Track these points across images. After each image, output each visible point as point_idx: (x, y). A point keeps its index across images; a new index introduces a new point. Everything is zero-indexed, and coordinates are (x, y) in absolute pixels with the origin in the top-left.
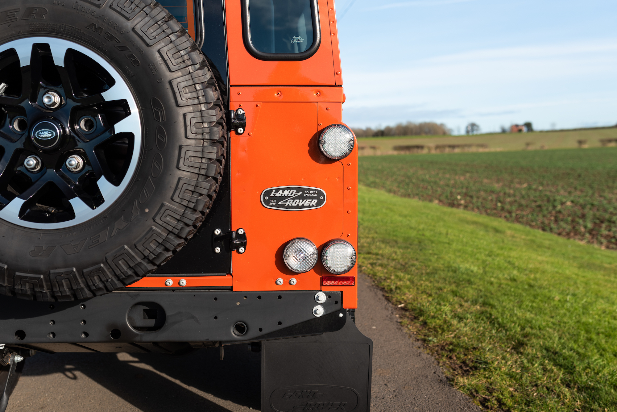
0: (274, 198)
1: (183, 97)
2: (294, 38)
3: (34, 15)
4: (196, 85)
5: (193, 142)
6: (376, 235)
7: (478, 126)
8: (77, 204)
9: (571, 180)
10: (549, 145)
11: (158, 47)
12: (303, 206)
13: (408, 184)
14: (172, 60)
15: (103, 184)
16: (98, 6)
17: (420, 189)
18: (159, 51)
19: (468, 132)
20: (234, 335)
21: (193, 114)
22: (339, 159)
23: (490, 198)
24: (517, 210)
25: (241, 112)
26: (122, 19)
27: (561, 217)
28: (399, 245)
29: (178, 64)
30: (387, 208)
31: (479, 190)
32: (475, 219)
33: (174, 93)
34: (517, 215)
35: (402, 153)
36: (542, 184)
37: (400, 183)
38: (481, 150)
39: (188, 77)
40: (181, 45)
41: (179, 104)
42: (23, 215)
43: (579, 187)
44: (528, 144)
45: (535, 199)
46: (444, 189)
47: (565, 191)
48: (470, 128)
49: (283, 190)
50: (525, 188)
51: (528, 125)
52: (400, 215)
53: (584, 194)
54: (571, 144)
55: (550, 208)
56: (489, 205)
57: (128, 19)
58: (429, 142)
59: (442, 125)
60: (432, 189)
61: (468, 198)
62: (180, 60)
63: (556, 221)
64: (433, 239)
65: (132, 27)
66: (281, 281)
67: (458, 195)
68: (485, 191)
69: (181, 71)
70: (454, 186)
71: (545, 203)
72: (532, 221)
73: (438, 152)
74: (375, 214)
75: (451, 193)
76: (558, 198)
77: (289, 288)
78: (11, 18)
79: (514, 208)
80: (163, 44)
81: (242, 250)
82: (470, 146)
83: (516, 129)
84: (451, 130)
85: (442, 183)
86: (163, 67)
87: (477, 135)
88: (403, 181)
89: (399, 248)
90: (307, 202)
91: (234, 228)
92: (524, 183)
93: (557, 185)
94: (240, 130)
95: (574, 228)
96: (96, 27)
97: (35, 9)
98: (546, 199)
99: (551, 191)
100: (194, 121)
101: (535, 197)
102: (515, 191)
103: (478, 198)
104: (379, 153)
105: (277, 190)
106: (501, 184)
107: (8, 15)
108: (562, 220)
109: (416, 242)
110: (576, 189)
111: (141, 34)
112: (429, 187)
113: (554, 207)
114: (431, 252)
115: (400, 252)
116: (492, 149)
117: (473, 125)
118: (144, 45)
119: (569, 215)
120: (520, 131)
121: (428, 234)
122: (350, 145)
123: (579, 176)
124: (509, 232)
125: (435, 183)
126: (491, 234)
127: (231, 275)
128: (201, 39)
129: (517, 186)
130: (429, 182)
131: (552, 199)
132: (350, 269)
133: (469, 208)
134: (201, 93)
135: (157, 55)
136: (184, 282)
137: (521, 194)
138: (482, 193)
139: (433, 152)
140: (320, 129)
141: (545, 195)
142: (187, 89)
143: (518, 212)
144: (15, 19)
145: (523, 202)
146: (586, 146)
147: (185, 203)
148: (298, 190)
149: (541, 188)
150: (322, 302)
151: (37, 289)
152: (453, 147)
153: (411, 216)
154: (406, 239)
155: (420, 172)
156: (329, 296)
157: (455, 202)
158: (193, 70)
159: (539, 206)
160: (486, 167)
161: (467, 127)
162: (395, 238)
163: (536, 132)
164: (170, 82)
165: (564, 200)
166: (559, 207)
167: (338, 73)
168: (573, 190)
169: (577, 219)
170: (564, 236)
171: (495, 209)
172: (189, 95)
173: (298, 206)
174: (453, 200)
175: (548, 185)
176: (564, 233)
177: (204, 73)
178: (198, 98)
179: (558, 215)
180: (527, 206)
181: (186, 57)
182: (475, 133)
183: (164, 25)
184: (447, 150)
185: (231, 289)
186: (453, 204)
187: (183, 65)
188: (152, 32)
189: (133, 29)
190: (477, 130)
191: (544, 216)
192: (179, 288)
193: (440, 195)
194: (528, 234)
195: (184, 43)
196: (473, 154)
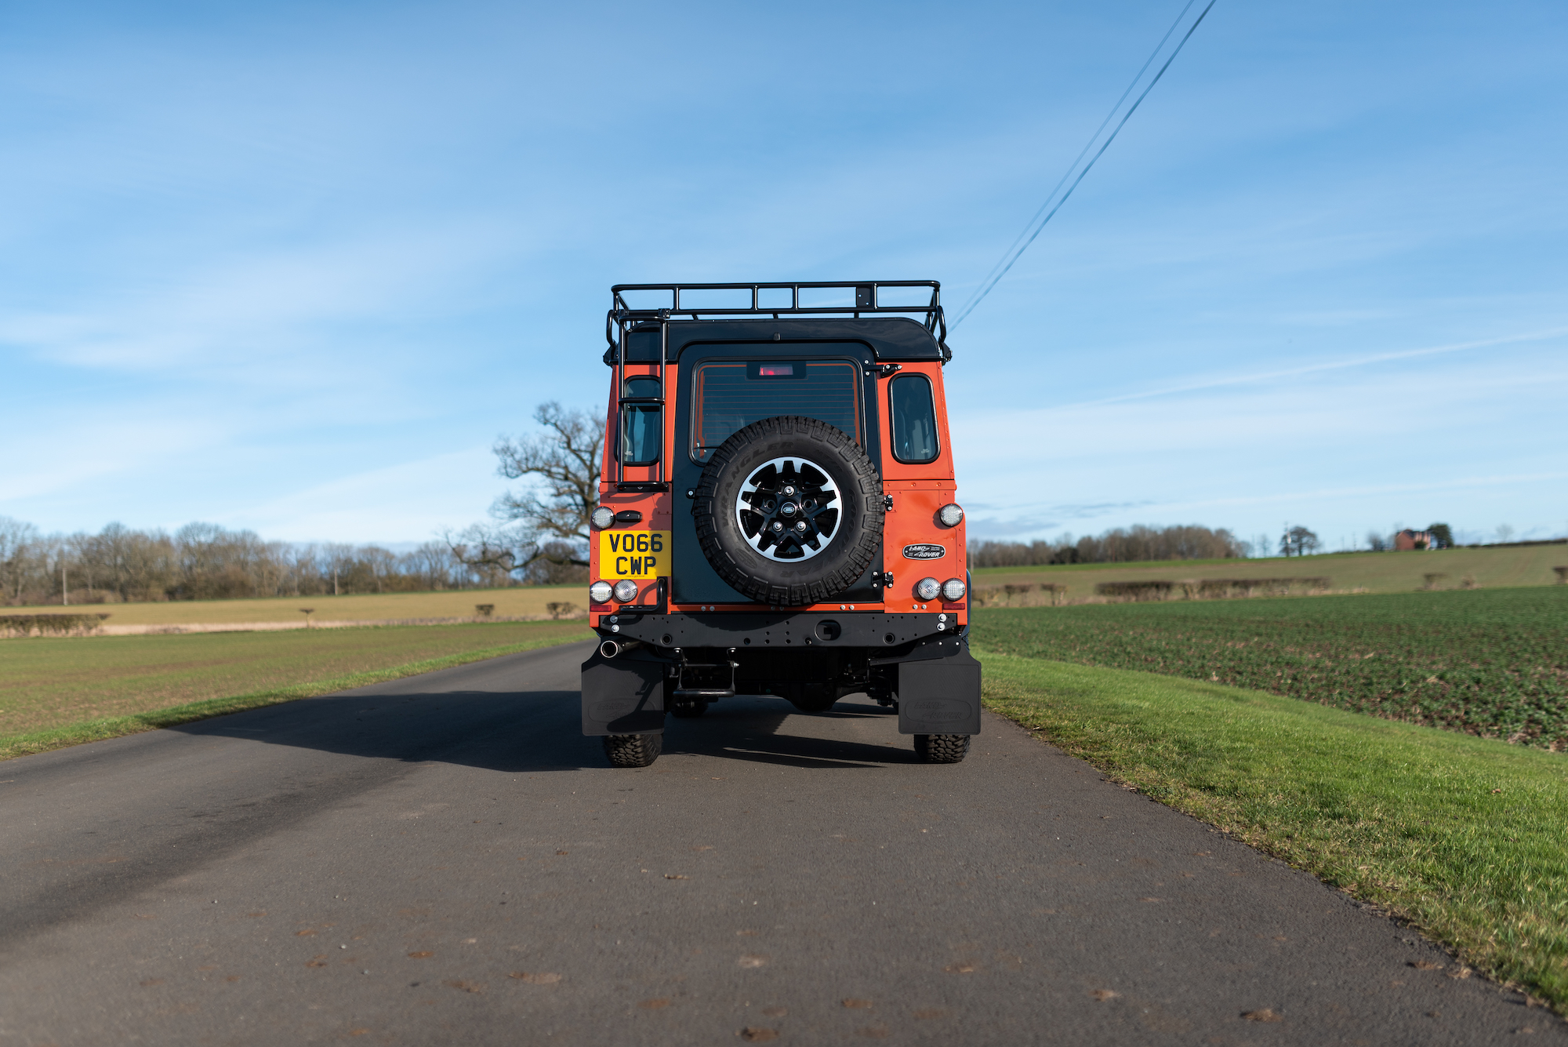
0: (911, 552)
1: (865, 488)
3: (785, 446)
4: (872, 482)
5: (871, 513)
7: (1313, 536)
8: (806, 548)
10: (1485, 579)
12: (930, 557)
14: (859, 469)
15: (820, 537)
16: (821, 441)
18: (853, 464)
19: (1286, 550)
20: (885, 643)
21: (871, 498)
22: (954, 526)
25: (890, 497)
26: (833, 447)
29: (862, 471)
33: (861, 487)
35: (1120, 599)
38: (1313, 592)
39: (868, 477)
41: (863, 492)
42: (776, 554)
44: (1431, 578)
48: (1291, 541)
49: (917, 546)
51: (1440, 532)
57: (836, 448)
58: (1186, 573)
59: (1222, 533)
62: (863, 469)
65: (839, 452)
66: (916, 606)
69: (864, 475)
73: (1207, 597)
77: (921, 611)
78: (772, 449)
80: (855, 460)
81: (891, 585)
82: (1286, 582)
83: (1409, 542)
84: (1244, 546)
86: (855, 472)
87: (1309, 558)
90: (933, 554)
91: (885, 571)
94: (890, 508)
96: (819, 453)
97: (786, 444)
100: (871, 501)
105: (913, 547)
107: (771, 447)
111: (843, 456)
116: (1343, 591)
117: (1300, 534)
118: (845, 461)
120: (1420, 546)
122: (960, 517)
127: (883, 602)
131: (1404, 673)
132: (961, 597)
134: (875, 486)
135: (852, 466)
136: (852, 607)
139: (1196, 596)
140: (941, 507)
144: (775, 449)
147: (866, 547)
148: (927, 546)
150: (943, 621)
151: (782, 596)
152: (1245, 584)
156: (948, 617)
161: (1285, 538)
163: (1459, 547)
164: (858, 481)
167: (952, 472)
172: (869, 487)
173: (927, 557)
182: (1305, 552)
184: (1230, 591)
185: (883, 612)
187: (864, 471)
188: (848, 455)
190: (1311, 545)
192: (850, 612)
195: (863, 461)
196: (1293, 601)
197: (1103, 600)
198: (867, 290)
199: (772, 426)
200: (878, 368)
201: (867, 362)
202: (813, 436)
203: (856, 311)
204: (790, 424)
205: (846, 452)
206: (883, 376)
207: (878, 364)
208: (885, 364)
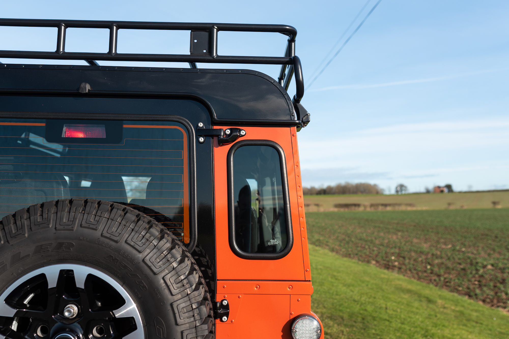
1: (182, 317)
2: (271, 241)
3: (64, 248)
4: (193, 305)
6: (324, 310)
7: (406, 187)
9: (490, 242)
10: (468, 205)
11: (163, 274)
13: (348, 243)
14: (174, 285)
16: (116, 242)
17: (359, 249)
18: (163, 278)
19: (397, 191)
21: (189, 330)
23: (420, 259)
24: (445, 273)
25: (225, 303)
26: (134, 252)
27: (484, 282)
28: (345, 323)
29: (178, 288)
30: (333, 276)
31: (410, 251)
32: (410, 287)
33: (174, 314)
34: (445, 279)
35: (342, 210)
36: (463, 245)
37: (341, 241)
38: (409, 208)
39: (186, 299)
40: (181, 271)
41: (178, 323)
43: (497, 249)
44: (449, 204)
45: (460, 261)
46: (380, 249)
47: (485, 252)
48: (399, 189)
50: (450, 248)
51: (449, 187)
52: (345, 285)
53: (502, 257)
54: (486, 204)
55: (474, 272)
56: (420, 268)
57: (140, 252)
58: (364, 200)
59: (375, 185)
60: (369, 248)
61: (401, 259)
62: (180, 285)
63: (480, 286)
64: (375, 315)
65: (143, 258)
67: (392, 256)
68: (416, 252)
69: (181, 294)
70: (388, 246)
71: (469, 266)
72: (459, 286)
73: (372, 210)
74: (322, 284)
75: (386, 253)
76: (479, 260)
78: (44, 250)
79: (442, 272)
80: (167, 271)
82: (400, 205)
83: (438, 190)
84: (383, 190)
85: (377, 242)
86: (166, 292)
87: (405, 195)
88: (344, 240)
89: (346, 326)
92: (448, 245)
93: (478, 247)
94: (225, 318)
95: (496, 293)
96: (113, 258)
97: (65, 243)
98: (469, 261)
99: (472, 253)
100: (190, 337)
101: (459, 259)
102: (441, 252)
103: (410, 259)
104: (322, 210)
106: (429, 244)
107: (42, 248)
108: (485, 286)
109: (359, 319)
110: (494, 250)
111: (150, 264)
112: (367, 247)
113: (477, 270)
114: (373, 331)
115: (347, 331)
116: (419, 208)
117: (402, 186)
118: (151, 274)
119: (491, 280)
120: (442, 191)
121: (370, 308)
122: (317, 335)
123: (496, 237)
124: (440, 301)
125: (371, 242)
126: (424, 304)
128: (194, 241)
129: (444, 246)
130: (366, 241)
131: (474, 261)
133: (402, 270)
134: (197, 311)
135: (162, 281)
137: (447, 255)
138: (413, 254)
139: (368, 209)
140: (292, 317)
141: (469, 258)
142: (185, 309)
143: (446, 276)
144: (48, 251)
145: (449, 264)
146: (499, 207)
149: (464, 249)
152: (385, 205)
153: (353, 286)
154: (351, 315)
155: (358, 230)
157: (390, 264)
158: (191, 291)
159: (464, 269)
160: (415, 226)
161: (397, 188)
162: (341, 314)
163: (455, 193)
164: (172, 305)
165: (485, 263)
166: (481, 271)
168: (492, 252)
169: (498, 285)
170: (489, 303)
171: (425, 272)
172: (187, 315)
174: (388, 261)
175: (470, 246)
176: (488, 300)
177: (199, 293)
178: (194, 316)
179: (481, 279)
180: (453, 269)
181: (185, 282)
182: (403, 192)
183: (168, 255)
184: (380, 208)
186: (388, 266)
187: (182, 289)
188: (159, 262)
189: (143, 260)
190: (405, 190)
191: (469, 281)
193: (377, 256)
194: (456, 303)
195: (184, 269)
196: (403, 212)
197: (336, 210)
198: (205, 35)
199: (45, 216)
200: (215, 133)
201: (201, 125)
202: (105, 234)
203: (191, 60)
204: (72, 214)
205: (153, 260)
206: (222, 143)
207: (215, 127)
208: (224, 128)
